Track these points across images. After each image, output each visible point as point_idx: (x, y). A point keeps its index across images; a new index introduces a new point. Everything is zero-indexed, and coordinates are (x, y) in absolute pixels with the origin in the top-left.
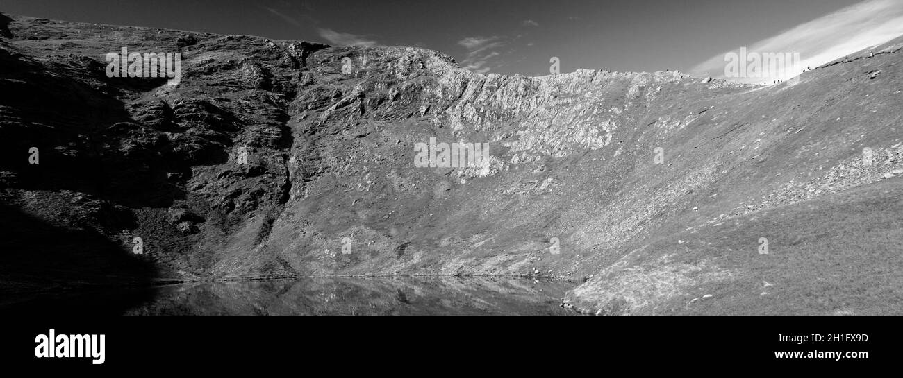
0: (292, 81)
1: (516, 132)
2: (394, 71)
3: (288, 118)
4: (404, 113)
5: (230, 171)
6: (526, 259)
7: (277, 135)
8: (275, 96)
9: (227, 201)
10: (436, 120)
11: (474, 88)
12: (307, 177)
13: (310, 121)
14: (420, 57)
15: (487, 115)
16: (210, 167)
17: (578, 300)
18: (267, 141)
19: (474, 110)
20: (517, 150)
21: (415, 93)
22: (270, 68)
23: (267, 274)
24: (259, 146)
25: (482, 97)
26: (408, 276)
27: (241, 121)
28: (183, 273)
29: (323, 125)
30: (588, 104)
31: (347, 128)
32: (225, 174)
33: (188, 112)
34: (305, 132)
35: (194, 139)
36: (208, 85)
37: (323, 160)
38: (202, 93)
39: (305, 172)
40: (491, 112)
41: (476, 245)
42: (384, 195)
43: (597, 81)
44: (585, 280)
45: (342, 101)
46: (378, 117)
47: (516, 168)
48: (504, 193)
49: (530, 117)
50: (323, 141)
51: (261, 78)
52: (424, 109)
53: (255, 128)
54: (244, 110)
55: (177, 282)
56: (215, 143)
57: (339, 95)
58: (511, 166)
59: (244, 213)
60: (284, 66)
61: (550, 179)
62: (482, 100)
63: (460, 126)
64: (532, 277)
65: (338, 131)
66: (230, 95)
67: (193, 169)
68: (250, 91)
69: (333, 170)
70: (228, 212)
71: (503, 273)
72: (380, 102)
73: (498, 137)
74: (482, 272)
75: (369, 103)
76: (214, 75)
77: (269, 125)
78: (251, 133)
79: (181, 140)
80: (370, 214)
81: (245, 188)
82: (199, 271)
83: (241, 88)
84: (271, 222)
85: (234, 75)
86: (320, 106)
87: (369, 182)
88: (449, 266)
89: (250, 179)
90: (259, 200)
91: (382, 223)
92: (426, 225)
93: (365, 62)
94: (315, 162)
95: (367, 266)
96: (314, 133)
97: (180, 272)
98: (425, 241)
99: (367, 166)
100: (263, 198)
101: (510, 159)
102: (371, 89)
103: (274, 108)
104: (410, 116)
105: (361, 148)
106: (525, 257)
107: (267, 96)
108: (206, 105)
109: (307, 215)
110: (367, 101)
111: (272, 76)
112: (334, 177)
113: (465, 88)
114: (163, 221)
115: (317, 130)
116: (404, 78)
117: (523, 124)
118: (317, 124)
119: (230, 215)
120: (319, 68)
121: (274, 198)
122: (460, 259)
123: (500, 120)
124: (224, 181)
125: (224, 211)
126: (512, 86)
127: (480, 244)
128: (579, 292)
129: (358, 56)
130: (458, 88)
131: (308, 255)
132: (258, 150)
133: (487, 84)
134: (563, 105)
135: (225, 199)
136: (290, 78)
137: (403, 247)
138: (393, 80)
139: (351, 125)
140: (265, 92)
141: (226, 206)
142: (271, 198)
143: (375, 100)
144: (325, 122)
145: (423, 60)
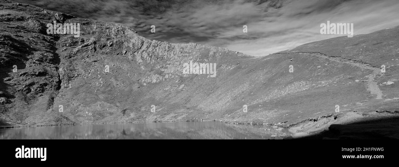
1: (166, 65)
2: (110, 34)
3: (56, 49)
4: (115, 53)
5: (27, 73)
7: (52, 57)
8: (48, 38)
9: (27, 88)
10: (130, 57)
11: (147, 45)
12: (70, 79)
13: (68, 52)
14: (122, 29)
15: (153, 57)
18: (46, 60)
19: (147, 54)
20: (167, 73)
21: (120, 44)
22: (45, 23)
24: (42, 61)
25: (150, 49)
27: (31, 48)
29: (75, 54)
30: (195, 56)
31: (88, 57)
32: (24, 74)
34: (66, 57)
36: (8, 27)
37: (77, 71)
39: (68, 76)
40: (155, 56)
42: (110, 88)
43: (198, 47)
45: (85, 44)
46: (103, 53)
47: (168, 80)
49: (171, 60)
50: (76, 62)
51: (40, 28)
52: (125, 52)
53: (39, 52)
54: (31, 42)
56: (17, 58)
57: (83, 41)
58: (165, 79)
59: (37, 94)
61: (183, 85)
62: (150, 51)
63: (141, 61)
65: (83, 58)
66: (22, 34)
68: (34, 34)
69: (83, 76)
70: (27, 93)
71: (175, 120)
72: (104, 46)
73: (158, 67)
74: (165, 120)
77: (47, 51)
78: (37, 55)
80: (104, 96)
81: (36, 81)
83: (29, 31)
84: (53, 98)
85: (24, 24)
86: (73, 45)
87: (102, 82)
89: (39, 77)
90: (45, 88)
93: (95, 27)
94: (73, 71)
96: (70, 58)
97: (8, 122)
98: (134, 109)
99: (100, 75)
100: (47, 87)
101: (164, 76)
102: (99, 40)
103: (48, 44)
104: (118, 54)
105: (96, 67)
106: (182, 114)
107: (44, 37)
109: (73, 96)
110: (97, 45)
111: (46, 27)
112: (84, 79)
113: (143, 45)
115: (72, 56)
116: (115, 37)
117: (168, 62)
118: (72, 53)
119: (29, 95)
121: (53, 87)
123: (159, 60)
124: (24, 77)
125: (25, 93)
126: (163, 46)
127: (160, 109)
129: (92, 24)
130: (139, 44)
132: (42, 63)
133: (152, 44)
134: (184, 56)
135: (25, 87)
137: (124, 111)
138: (110, 37)
139: (90, 55)
140: (42, 35)
141: (26, 90)
142: (51, 87)
143: (101, 45)
144: (76, 53)
145: (123, 30)
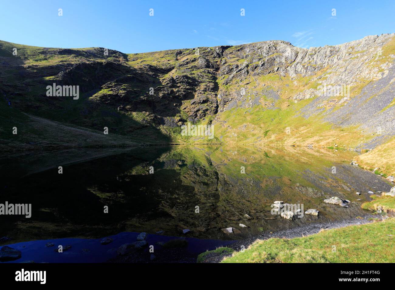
0: (218, 63)
1: (325, 75)
2: (261, 53)
3: (217, 79)
4: (266, 72)
5: (195, 102)
6: (330, 139)
7: (213, 86)
8: (211, 70)
9: (195, 114)
10: (282, 74)
11: (302, 56)
12: (225, 103)
13: (226, 79)
15: (309, 68)
16: (188, 101)
17: (362, 162)
18: (209, 89)
19: (302, 67)
21: (272, 62)
22: (209, 59)
23: (210, 142)
24: (206, 91)
25: (306, 59)
26: (269, 145)
27: (199, 82)
28: (180, 141)
31: (241, 81)
32: (194, 103)
33: (180, 80)
34: (224, 84)
35: (182, 90)
36: (187, 69)
37: (231, 95)
38: (185, 72)
39: (224, 101)
40: (311, 66)
41: (302, 132)
42: (258, 109)
44: (367, 151)
45: (239, 69)
46: (255, 75)
48: (318, 106)
49: (334, 66)
50: (231, 87)
51: (206, 64)
52: (276, 69)
53: (204, 84)
54: (200, 77)
55: (178, 144)
56: (190, 91)
57: (237, 67)
59: (201, 118)
60: (215, 57)
61: (345, 98)
62: (306, 61)
63: (294, 75)
64: (334, 148)
65: (237, 83)
66: (194, 72)
67: (183, 102)
68: (202, 69)
69: (236, 99)
70: (195, 118)
71: (317, 145)
72: (256, 68)
73: (315, 79)
74: (306, 144)
75: (250, 69)
76: (189, 64)
77: (210, 82)
78: (202, 86)
79: (178, 91)
80: (252, 118)
81: (201, 108)
82: (185, 140)
83: (199, 69)
84: (211, 121)
85: (196, 63)
86: (229, 73)
87: (251, 104)
88: (288, 141)
89: (203, 104)
90: (206, 113)
91: (257, 122)
92: (278, 122)
93: (248, 51)
94: (228, 96)
95: (250, 141)
96: (227, 84)
97: (179, 140)
98: (277, 130)
99: (250, 96)
100: (208, 112)
102: (251, 63)
103: (211, 75)
104: (269, 73)
105: (247, 89)
106: (329, 138)
107: (208, 71)
108: (186, 77)
109: (225, 119)
110: (249, 68)
111: (210, 62)
112: (236, 102)
113: (297, 56)
114: (173, 122)
116: (266, 55)
118: (229, 80)
119: (196, 119)
120: (229, 56)
121: (212, 112)
122: (294, 138)
123: (316, 70)
124: (193, 106)
125: (193, 118)
126: (323, 52)
127: (305, 131)
128: (362, 157)
129: (245, 49)
130: (293, 57)
131: (225, 135)
132: (206, 93)
133: (309, 53)
135: (194, 113)
136: (217, 62)
137: (267, 132)
138: (261, 57)
139: (243, 79)
140: (207, 69)
141: (194, 115)
142: (211, 112)
143: (253, 67)
144: (232, 79)
145: (275, 46)
